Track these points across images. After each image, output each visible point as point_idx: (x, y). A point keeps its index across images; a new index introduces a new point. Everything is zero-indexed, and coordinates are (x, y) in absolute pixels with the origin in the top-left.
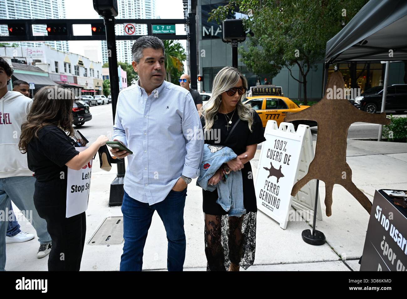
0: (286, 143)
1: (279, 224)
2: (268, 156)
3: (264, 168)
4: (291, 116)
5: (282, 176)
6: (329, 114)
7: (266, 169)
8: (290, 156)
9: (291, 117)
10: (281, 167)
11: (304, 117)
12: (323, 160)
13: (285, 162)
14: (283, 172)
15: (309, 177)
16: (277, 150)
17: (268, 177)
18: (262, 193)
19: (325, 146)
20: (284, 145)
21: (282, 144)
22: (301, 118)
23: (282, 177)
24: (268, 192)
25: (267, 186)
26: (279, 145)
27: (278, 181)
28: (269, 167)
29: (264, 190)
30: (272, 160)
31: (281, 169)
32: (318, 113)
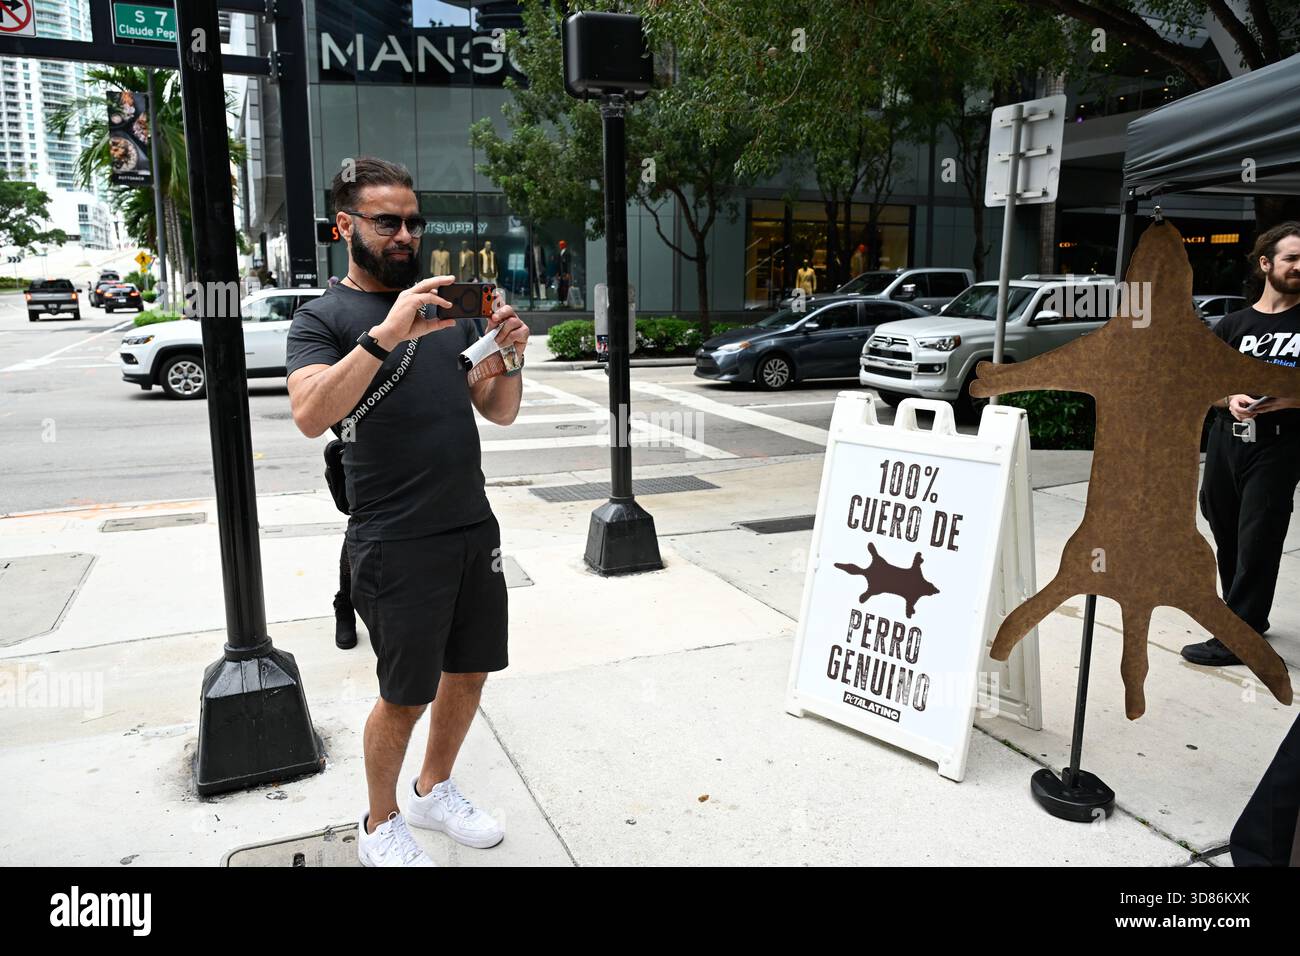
0: (932, 473)
1: (934, 765)
2: (853, 523)
3: (838, 565)
4: (999, 376)
5: (931, 590)
6: (1138, 368)
7: (852, 569)
8: (960, 518)
9: (998, 380)
10: (918, 559)
11: (1046, 380)
12: (1116, 527)
13: (937, 540)
14: (928, 573)
15: (1061, 588)
16: (894, 500)
17: (863, 598)
19: (1121, 480)
20: (924, 481)
21: (917, 478)
22: (1036, 383)
23: (930, 594)
24: (866, 652)
25: (858, 634)
26: (900, 481)
27: (910, 612)
28: (865, 561)
29: (845, 647)
30: (873, 537)
31: (922, 566)
32: (1097, 366)
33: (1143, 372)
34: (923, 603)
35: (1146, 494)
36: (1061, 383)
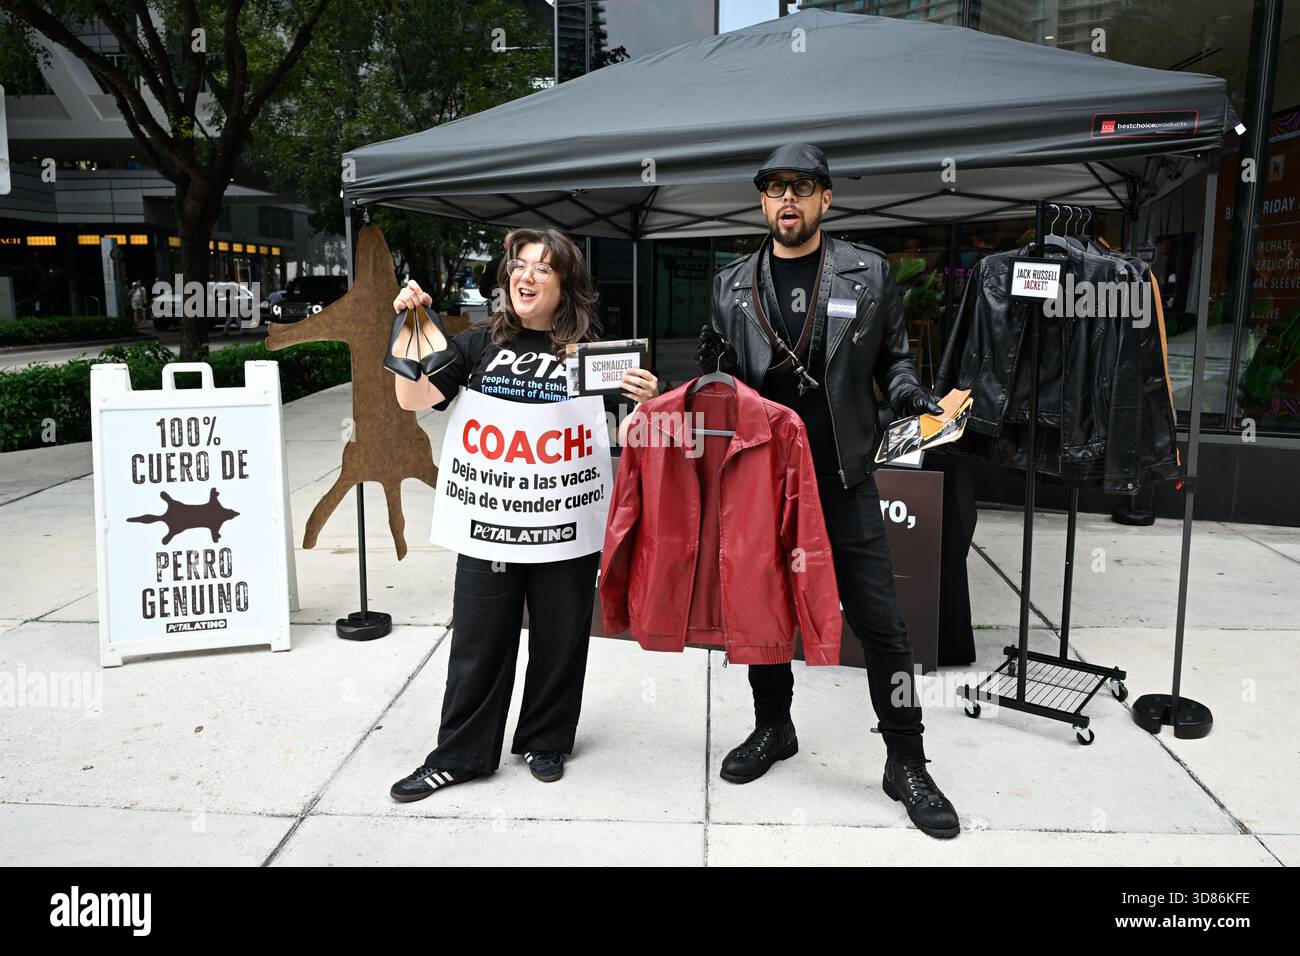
0: (211, 422)
1: (266, 647)
2: (139, 478)
3: (130, 520)
5: (231, 514)
7: (148, 519)
8: (245, 452)
9: (283, 336)
10: (214, 493)
11: (316, 334)
13: (228, 473)
16: (178, 451)
17: (166, 541)
18: (156, 599)
19: (372, 399)
20: (204, 430)
21: (197, 428)
22: (310, 337)
23: (231, 518)
24: (179, 584)
25: (168, 572)
26: (181, 434)
27: (216, 537)
29: (156, 587)
30: (164, 486)
31: (219, 498)
33: (374, 324)
34: (226, 527)
35: (386, 406)
36: (326, 335)
